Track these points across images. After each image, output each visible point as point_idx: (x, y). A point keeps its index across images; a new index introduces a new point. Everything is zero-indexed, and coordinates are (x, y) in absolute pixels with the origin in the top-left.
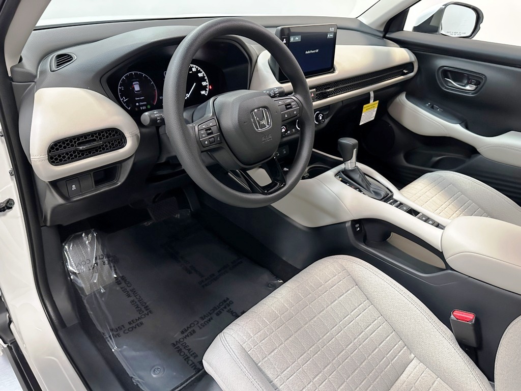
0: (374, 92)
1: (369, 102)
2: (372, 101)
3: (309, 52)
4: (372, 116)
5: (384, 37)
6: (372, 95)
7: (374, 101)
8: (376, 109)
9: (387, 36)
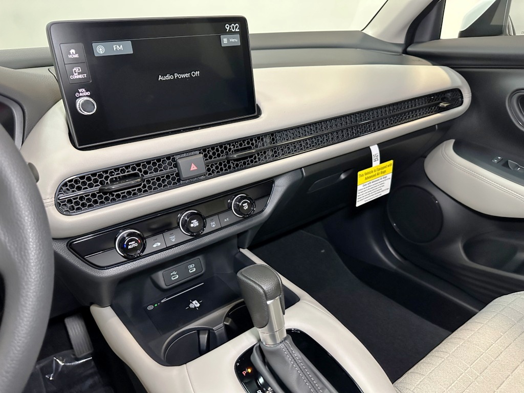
0: (380, 145)
1: (371, 165)
2: (376, 163)
3: (168, 77)
4: (383, 188)
5: (405, 52)
6: (375, 151)
7: (381, 162)
8: (390, 176)
9: (409, 49)
